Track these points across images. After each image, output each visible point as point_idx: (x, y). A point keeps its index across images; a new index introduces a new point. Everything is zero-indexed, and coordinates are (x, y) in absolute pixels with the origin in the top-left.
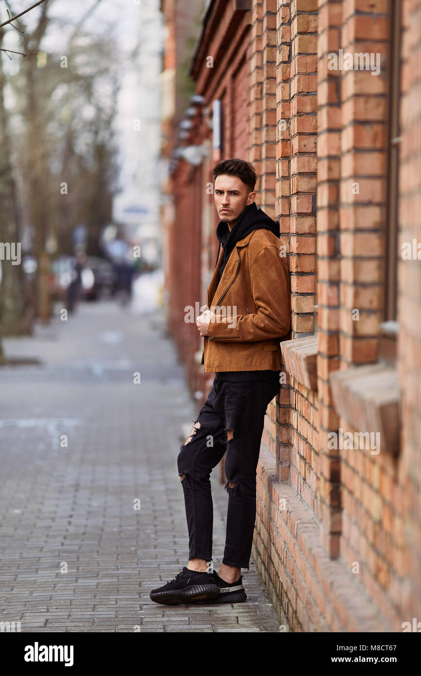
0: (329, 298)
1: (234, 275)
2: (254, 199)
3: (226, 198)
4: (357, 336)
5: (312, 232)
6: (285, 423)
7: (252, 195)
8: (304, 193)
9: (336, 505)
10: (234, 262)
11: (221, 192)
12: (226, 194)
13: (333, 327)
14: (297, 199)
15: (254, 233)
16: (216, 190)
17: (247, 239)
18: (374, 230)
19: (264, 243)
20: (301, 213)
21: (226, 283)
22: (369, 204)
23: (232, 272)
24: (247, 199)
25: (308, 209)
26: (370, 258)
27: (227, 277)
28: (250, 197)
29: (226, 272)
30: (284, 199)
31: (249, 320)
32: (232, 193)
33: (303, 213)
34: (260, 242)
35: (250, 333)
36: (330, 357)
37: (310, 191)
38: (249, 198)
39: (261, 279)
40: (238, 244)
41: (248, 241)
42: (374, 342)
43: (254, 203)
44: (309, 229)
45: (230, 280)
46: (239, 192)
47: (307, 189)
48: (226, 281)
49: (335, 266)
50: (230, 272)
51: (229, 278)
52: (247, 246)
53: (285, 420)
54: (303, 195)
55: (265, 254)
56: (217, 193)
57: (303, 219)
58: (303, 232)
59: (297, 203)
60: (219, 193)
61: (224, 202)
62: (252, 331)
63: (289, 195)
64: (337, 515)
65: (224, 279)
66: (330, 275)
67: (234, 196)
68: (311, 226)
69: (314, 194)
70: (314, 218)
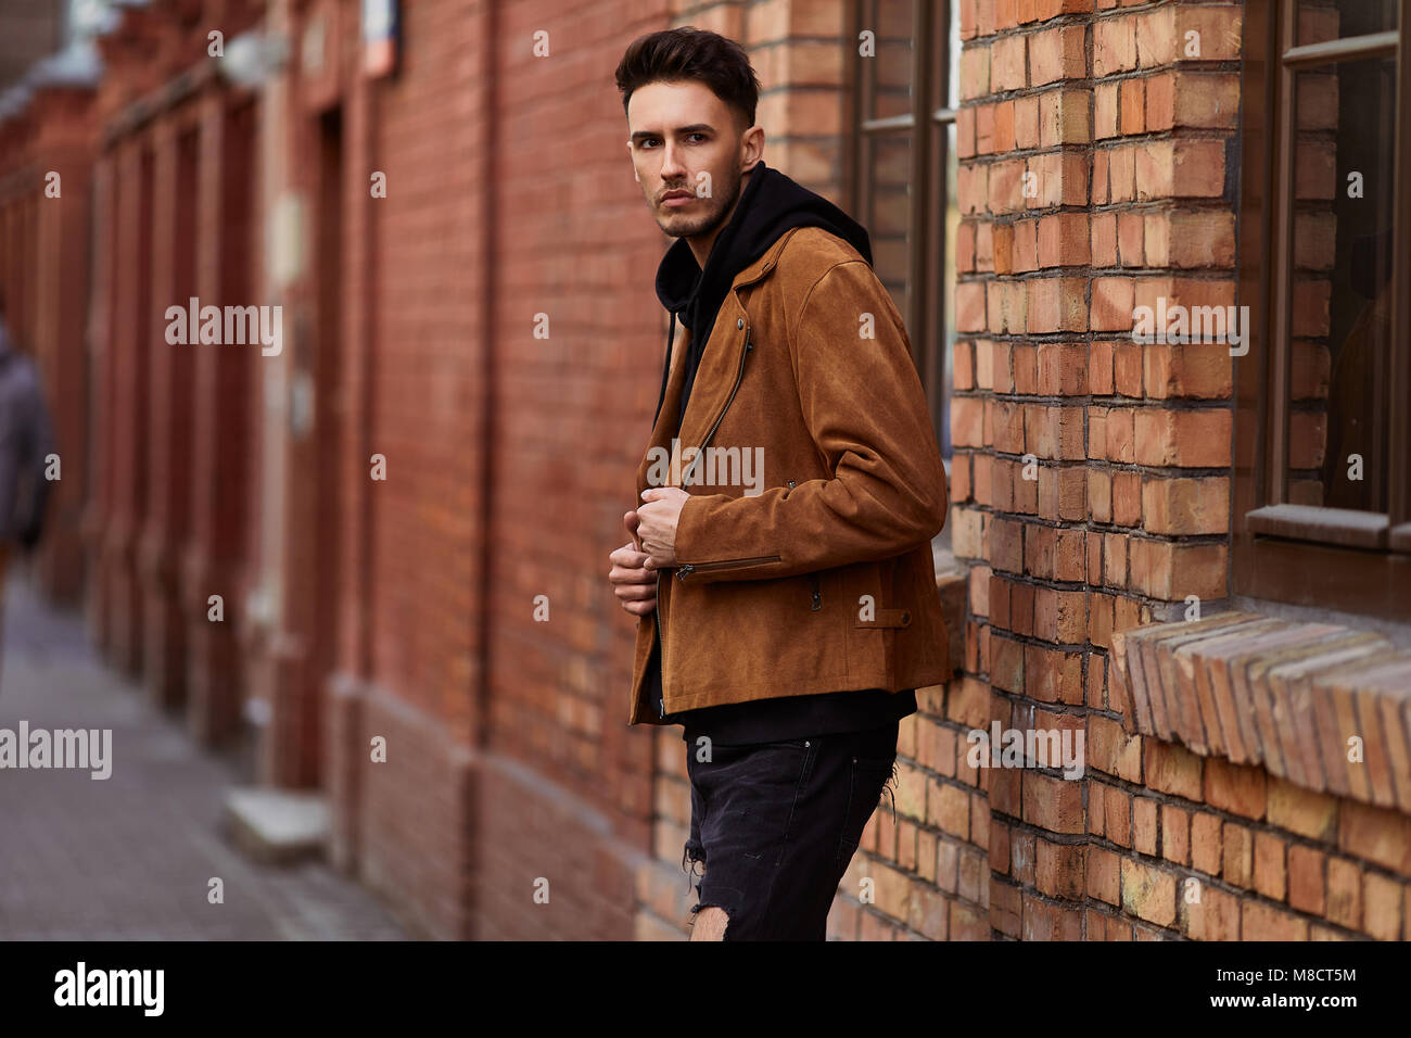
1: (730, 379)
2: (761, 153)
3: (674, 153)
5: (1225, 261)
6: (1072, 894)
7: (751, 136)
8: (1196, 130)
10: (727, 334)
11: (652, 140)
12: (669, 142)
14: (1176, 150)
15: (789, 236)
16: (636, 135)
17: (767, 259)
19: (828, 255)
20: (1188, 199)
21: (707, 408)
23: (722, 370)
24: (738, 151)
25: (1210, 186)
27: (709, 389)
28: (749, 145)
29: (703, 375)
30: (1070, 155)
31: (808, 499)
32: (690, 135)
33: (1195, 198)
34: (816, 252)
35: (813, 538)
37: (1218, 126)
38: (745, 150)
39: (834, 366)
40: (741, 279)
41: (773, 259)
43: (762, 164)
44: (1215, 251)
45: (720, 394)
46: (712, 130)
47: (1207, 117)
48: (704, 401)
50: (716, 370)
51: (716, 391)
52: (769, 275)
53: (1073, 886)
54: (1195, 137)
55: (834, 286)
56: (639, 146)
57: (1194, 220)
58: (1195, 263)
59: (1176, 166)
60: (647, 145)
61: (669, 168)
62: (820, 529)
63: (1085, 140)
65: (699, 395)
67: (701, 144)
68: (1221, 243)
69: (1232, 133)
70: (1229, 215)
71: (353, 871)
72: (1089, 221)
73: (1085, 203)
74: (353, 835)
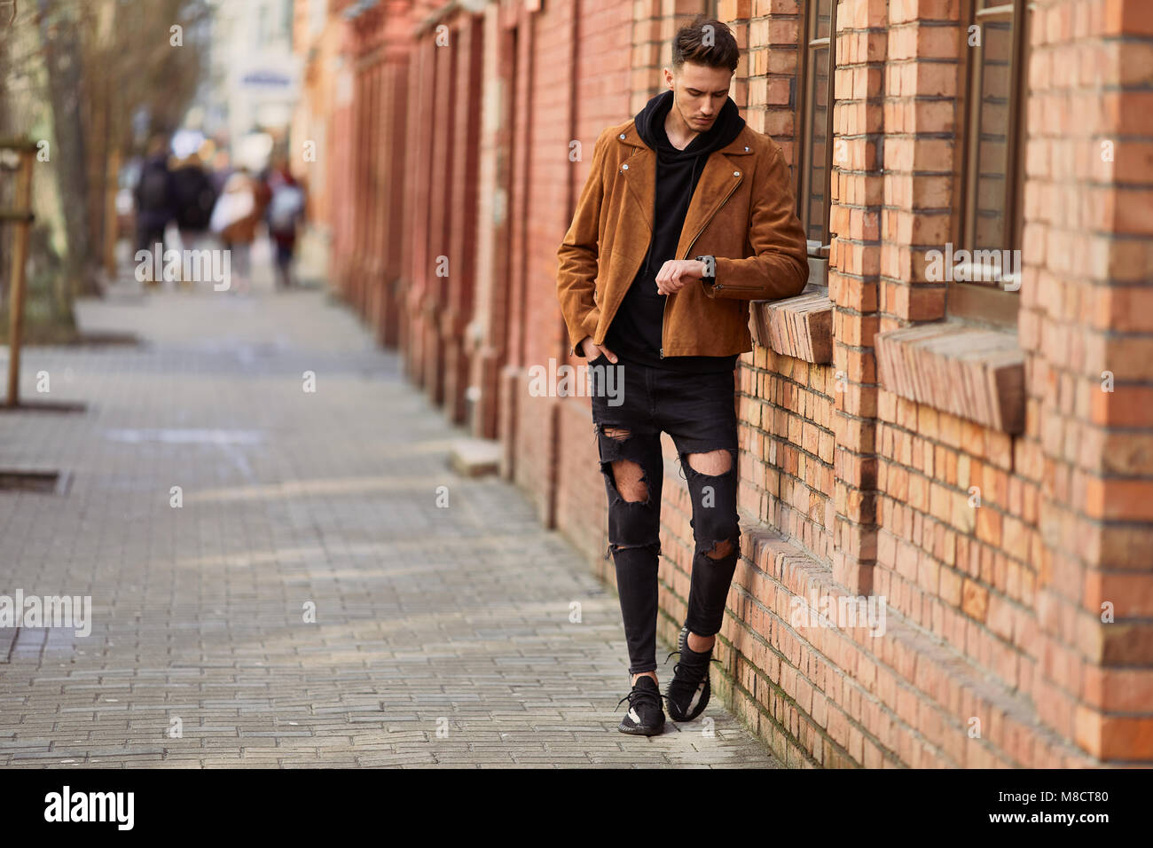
0: (865, 230)
1: (721, 198)
3: (711, 102)
4: (917, 283)
5: (789, 133)
8: (777, 75)
9: (869, 521)
11: (698, 93)
12: (709, 97)
13: (871, 271)
14: (768, 83)
18: (945, 136)
20: (773, 105)
22: (938, 98)
23: (718, 192)
25: (783, 99)
26: (940, 175)
27: (708, 201)
29: (704, 193)
33: (777, 105)
36: (865, 314)
37: (786, 73)
42: (941, 291)
44: (785, 129)
47: (782, 69)
48: (707, 206)
49: (875, 184)
50: (713, 192)
51: (713, 203)
57: (774, 114)
58: (776, 134)
59: (768, 91)
61: (706, 109)
63: (746, 77)
64: (871, 536)
65: (703, 203)
66: (868, 197)
68: (787, 125)
69: (793, 77)
70: (791, 112)
71: (511, 477)
72: (746, 113)
73: (745, 105)
74: (512, 457)
